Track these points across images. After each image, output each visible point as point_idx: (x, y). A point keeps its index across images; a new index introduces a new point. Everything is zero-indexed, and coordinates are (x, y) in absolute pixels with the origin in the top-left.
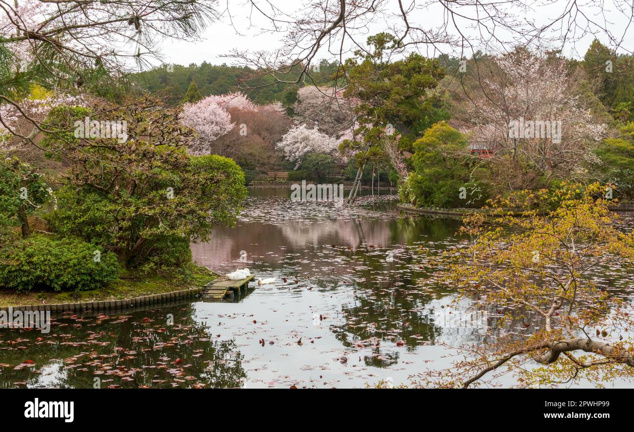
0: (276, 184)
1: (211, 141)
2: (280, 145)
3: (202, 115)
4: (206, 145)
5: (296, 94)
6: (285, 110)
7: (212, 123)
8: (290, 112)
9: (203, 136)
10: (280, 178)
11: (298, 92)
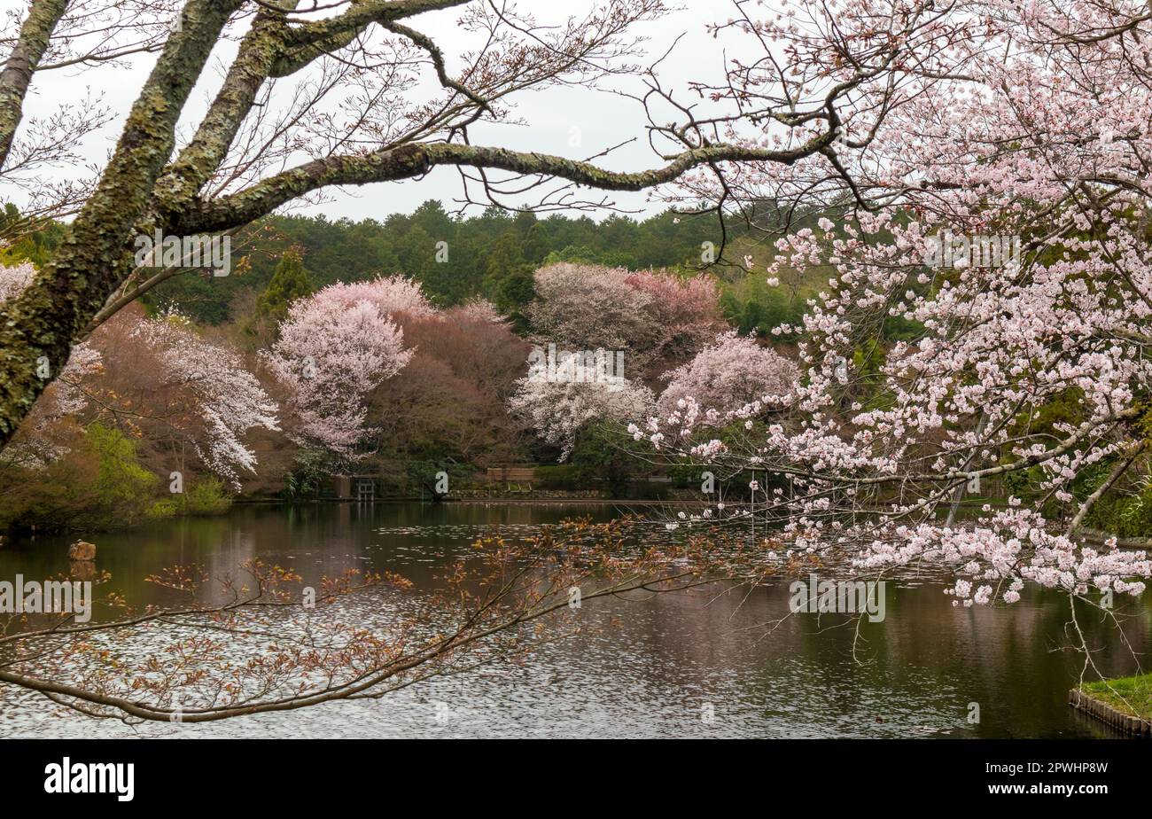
0: (507, 496)
1: (365, 393)
2: (517, 403)
3: (339, 330)
4: (353, 401)
5: (532, 281)
6: (507, 320)
7: (366, 348)
8: (522, 326)
9: (345, 379)
10: (514, 482)
11: (536, 276)
